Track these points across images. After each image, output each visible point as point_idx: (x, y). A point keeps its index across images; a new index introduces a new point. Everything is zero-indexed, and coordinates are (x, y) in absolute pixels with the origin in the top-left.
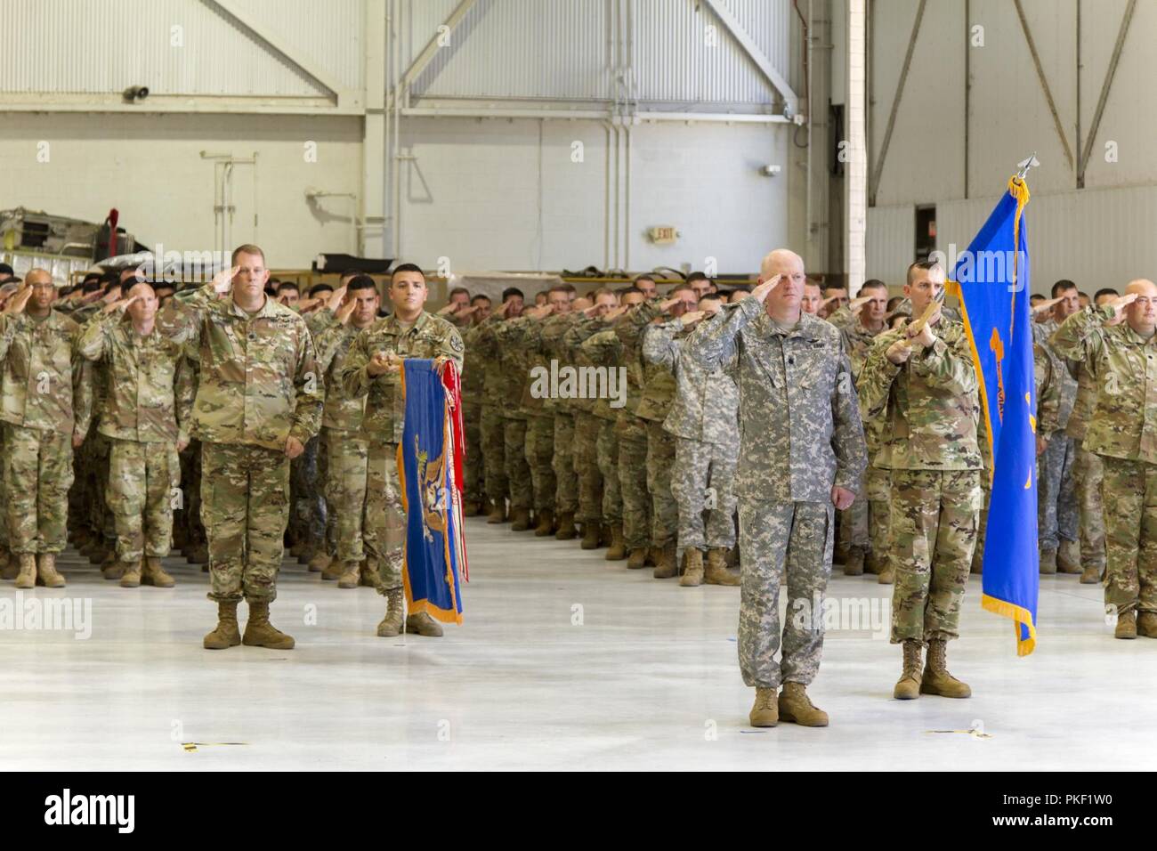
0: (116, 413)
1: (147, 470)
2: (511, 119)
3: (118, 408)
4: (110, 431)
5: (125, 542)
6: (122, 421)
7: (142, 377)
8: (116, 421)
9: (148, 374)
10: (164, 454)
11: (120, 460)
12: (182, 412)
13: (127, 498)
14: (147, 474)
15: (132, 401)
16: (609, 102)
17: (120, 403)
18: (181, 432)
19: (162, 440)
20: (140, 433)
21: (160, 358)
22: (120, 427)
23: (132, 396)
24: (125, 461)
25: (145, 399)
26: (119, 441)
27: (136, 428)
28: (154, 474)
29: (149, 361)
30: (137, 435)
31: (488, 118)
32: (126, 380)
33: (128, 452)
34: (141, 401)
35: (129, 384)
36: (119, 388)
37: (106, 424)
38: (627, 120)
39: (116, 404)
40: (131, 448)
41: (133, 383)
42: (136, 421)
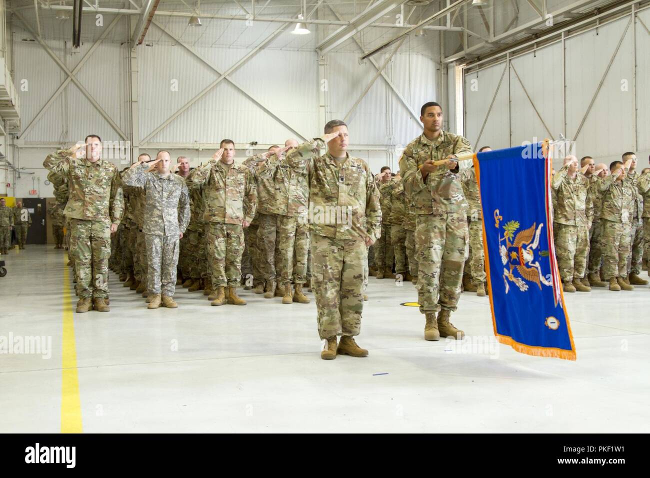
0: (566, 213)
1: (578, 239)
2: (360, 151)
3: (566, 211)
4: (563, 221)
5: (567, 272)
6: (569, 216)
7: (575, 197)
8: (565, 216)
9: (578, 196)
10: (584, 231)
11: (567, 235)
12: (589, 213)
13: (570, 252)
14: (577, 241)
15: (572, 208)
16: (386, 145)
17: (567, 209)
18: (589, 221)
19: (584, 225)
20: (576, 222)
21: (582, 188)
22: (567, 220)
23: (572, 205)
24: (569, 235)
25: (578, 207)
26: (566, 226)
27: (575, 220)
28: (580, 241)
29: (578, 190)
30: (575, 223)
31: (353, 150)
32: (569, 198)
33: (570, 231)
34: (577, 208)
35: (570, 200)
36: (566, 202)
37: (560, 218)
38: (393, 150)
39: (565, 209)
40: (572, 229)
41: (572, 199)
42: (575, 216)
